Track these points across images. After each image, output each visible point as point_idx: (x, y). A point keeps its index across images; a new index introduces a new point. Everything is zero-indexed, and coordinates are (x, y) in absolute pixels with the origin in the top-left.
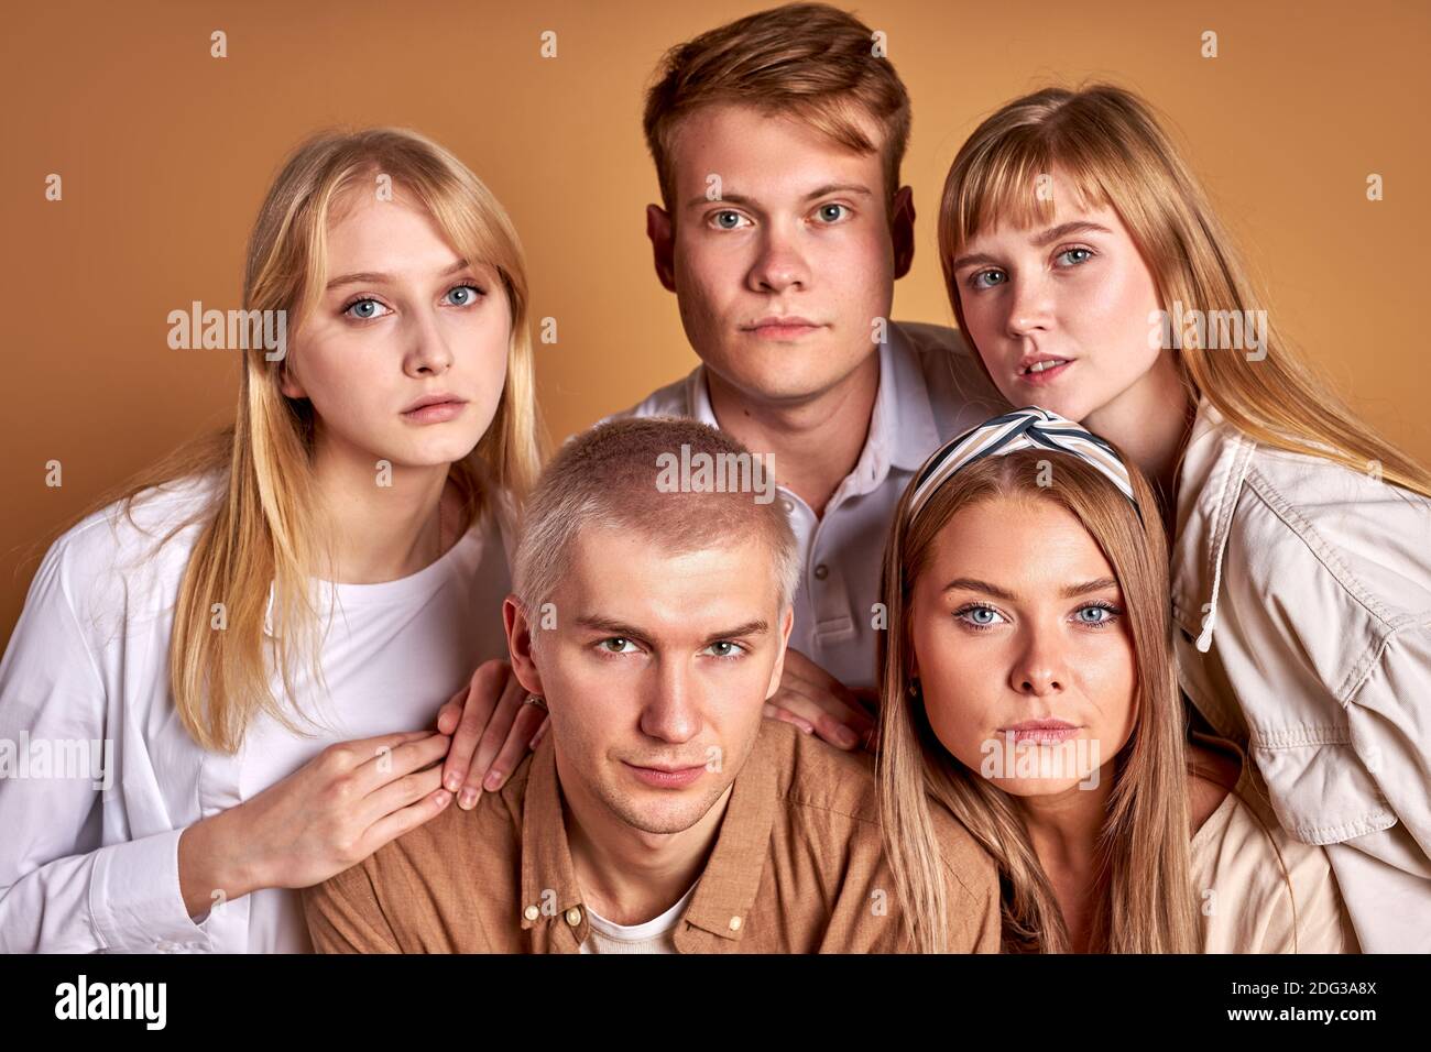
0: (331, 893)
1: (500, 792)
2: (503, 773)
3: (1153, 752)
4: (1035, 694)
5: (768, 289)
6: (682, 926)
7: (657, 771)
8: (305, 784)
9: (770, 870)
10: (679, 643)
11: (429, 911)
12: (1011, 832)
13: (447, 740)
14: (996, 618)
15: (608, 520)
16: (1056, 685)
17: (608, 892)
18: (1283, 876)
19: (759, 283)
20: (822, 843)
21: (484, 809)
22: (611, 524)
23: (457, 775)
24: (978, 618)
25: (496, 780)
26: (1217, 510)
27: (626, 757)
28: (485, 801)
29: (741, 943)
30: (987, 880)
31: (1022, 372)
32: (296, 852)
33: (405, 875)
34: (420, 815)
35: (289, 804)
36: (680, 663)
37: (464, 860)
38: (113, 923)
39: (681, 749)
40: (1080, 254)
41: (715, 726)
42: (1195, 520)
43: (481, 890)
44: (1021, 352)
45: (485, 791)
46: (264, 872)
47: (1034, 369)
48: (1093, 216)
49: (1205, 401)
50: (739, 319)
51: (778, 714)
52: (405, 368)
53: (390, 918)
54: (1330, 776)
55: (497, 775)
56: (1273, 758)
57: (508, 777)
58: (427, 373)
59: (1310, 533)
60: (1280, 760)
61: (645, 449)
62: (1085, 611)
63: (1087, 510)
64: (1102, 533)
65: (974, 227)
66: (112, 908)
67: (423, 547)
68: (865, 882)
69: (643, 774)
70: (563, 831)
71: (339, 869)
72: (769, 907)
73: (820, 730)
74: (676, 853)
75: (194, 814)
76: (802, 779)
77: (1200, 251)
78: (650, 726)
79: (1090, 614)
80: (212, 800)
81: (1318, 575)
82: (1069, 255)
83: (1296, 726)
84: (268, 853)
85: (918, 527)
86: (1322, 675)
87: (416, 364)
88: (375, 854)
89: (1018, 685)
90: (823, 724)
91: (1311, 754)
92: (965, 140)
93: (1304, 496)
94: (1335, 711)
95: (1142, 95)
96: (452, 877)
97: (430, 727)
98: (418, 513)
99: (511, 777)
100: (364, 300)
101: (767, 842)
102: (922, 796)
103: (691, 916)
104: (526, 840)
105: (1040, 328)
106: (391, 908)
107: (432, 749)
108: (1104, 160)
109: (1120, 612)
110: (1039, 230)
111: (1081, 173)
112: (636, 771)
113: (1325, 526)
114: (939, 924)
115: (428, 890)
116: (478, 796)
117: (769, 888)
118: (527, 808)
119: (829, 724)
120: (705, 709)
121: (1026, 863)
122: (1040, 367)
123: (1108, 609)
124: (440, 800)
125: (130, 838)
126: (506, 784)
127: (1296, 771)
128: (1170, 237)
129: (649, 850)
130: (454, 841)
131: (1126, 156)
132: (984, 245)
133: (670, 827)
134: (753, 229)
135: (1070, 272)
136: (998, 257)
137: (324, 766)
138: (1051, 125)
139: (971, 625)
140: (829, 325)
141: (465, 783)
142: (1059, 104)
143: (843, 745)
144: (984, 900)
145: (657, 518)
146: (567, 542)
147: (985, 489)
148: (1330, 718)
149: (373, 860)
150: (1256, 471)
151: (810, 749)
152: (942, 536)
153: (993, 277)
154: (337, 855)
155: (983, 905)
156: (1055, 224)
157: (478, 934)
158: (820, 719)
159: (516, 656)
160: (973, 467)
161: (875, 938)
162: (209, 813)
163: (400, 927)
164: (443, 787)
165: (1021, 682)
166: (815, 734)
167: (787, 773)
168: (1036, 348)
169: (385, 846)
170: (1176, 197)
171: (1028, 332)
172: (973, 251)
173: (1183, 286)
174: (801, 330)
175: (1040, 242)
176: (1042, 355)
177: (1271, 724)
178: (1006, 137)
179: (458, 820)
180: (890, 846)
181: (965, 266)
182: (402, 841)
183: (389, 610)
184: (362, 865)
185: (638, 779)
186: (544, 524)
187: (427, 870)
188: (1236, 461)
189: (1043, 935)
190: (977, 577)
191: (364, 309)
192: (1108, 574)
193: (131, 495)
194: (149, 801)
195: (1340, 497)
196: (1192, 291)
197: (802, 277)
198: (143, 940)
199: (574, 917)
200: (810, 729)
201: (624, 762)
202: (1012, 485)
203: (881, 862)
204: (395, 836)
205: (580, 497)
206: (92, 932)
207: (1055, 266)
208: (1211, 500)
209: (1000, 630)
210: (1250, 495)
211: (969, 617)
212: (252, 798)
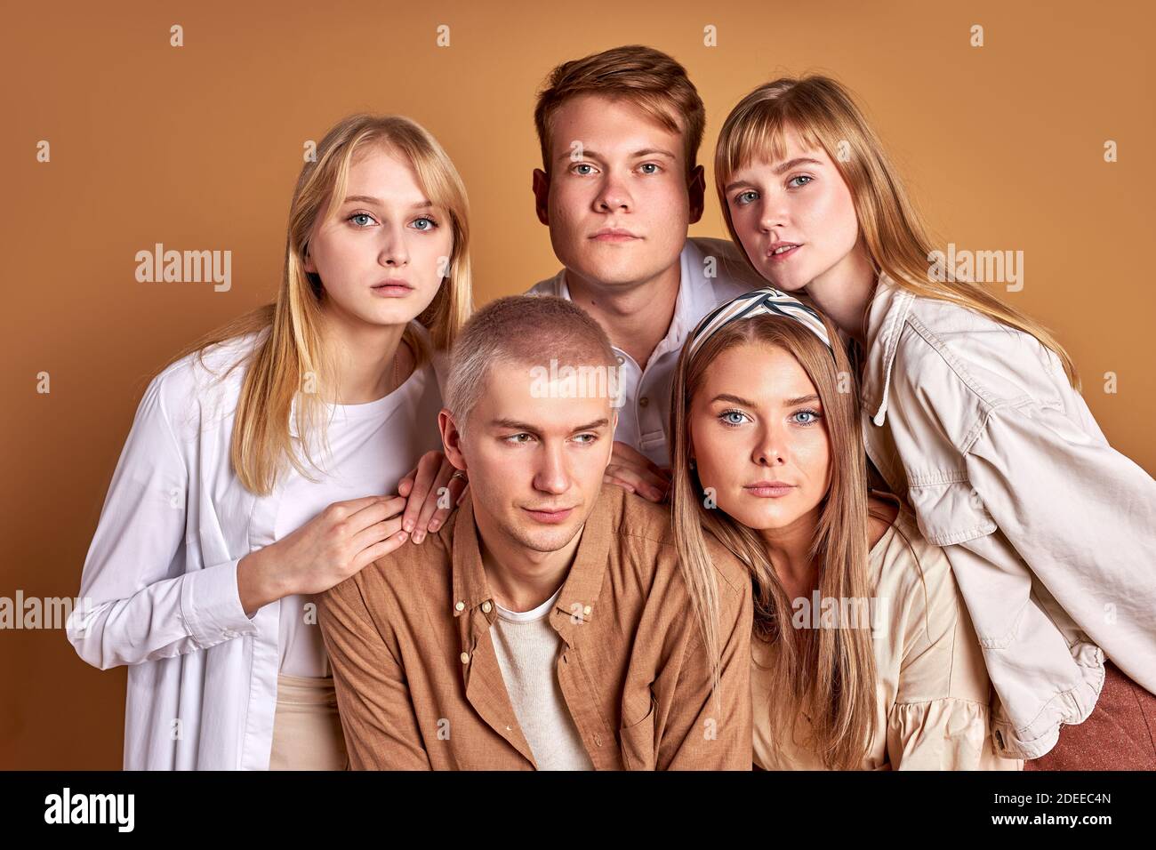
0: (333, 596)
1: (438, 532)
2: (440, 521)
3: (841, 502)
4: (768, 465)
5: (607, 209)
6: (555, 612)
7: (544, 512)
8: (317, 528)
9: (608, 577)
10: (557, 434)
11: (396, 607)
12: (757, 552)
13: (404, 501)
14: (744, 419)
15: (510, 360)
16: (780, 460)
17: (508, 594)
18: (921, 575)
19: (601, 206)
20: (640, 559)
21: (428, 543)
22: (512, 363)
23: (411, 522)
24: (733, 420)
25: (436, 525)
26: (889, 339)
27: (525, 505)
28: (429, 538)
29: (591, 623)
30: (743, 579)
31: (770, 254)
32: (312, 571)
33: (380, 584)
34: (388, 547)
35: (306, 542)
36: (556, 446)
37: (416, 575)
38: (197, 620)
39: (559, 498)
40: (803, 180)
41: (578, 484)
42: (876, 346)
43: (428, 593)
44: (770, 241)
45: (428, 532)
46: (293, 584)
47: (777, 252)
48: (811, 154)
49: (883, 273)
50: (588, 231)
51: (613, 480)
52: (379, 261)
53: (371, 611)
54: (956, 501)
55: (436, 522)
56: (921, 492)
57: (443, 523)
58: (392, 264)
59: (944, 350)
60: (926, 494)
61: (529, 315)
62: (799, 415)
63: (800, 352)
64: (810, 367)
65: (737, 164)
66: (196, 609)
67: (384, 381)
68: (667, 582)
69: (536, 515)
70: (479, 554)
71: (339, 580)
72: (608, 601)
73: (639, 490)
74: (551, 566)
75: (245, 551)
76: (627, 519)
77: (879, 178)
78: (540, 486)
79: (802, 417)
80: (257, 540)
81: (948, 374)
82: (798, 181)
83: (935, 472)
84: (294, 572)
85: (695, 362)
86: (950, 436)
87: (386, 258)
88: (361, 571)
89: (757, 460)
90: (641, 487)
91: (945, 489)
92: (730, 111)
93: (942, 327)
94: (959, 461)
95: (843, 82)
96: (409, 585)
97: (394, 493)
98: (382, 359)
99: (446, 523)
100: (362, 215)
101: (606, 560)
102: (699, 530)
103: (560, 605)
104: (455, 562)
105: (780, 225)
106: (372, 606)
107: (396, 506)
108: (818, 122)
109: (821, 416)
110: (777, 164)
111: (803, 128)
112: (531, 513)
113: (953, 346)
114: (714, 607)
115: (394, 593)
116: (425, 535)
117: (608, 588)
118: (455, 542)
119: (645, 486)
120: (573, 473)
121: (767, 571)
122: (781, 250)
123: (813, 414)
124: (401, 538)
125: (203, 567)
126: (442, 528)
127: (936, 500)
128: (860, 169)
129: (535, 564)
130: (411, 563)
131: (831, 118)
132: (744, 175)
133: (552, 548)
134: (599, 175)
135: (799, 190)
136: (753, 183)
137: (329, 516)
138: (783, 99)
139: (728, 424)
140: (643, 238)
141: (416, 528)
142: (789, 87)
143: (653, 499)
144: (742, 592)
145: (541, 358)
146: (483, 374)
147: (738, 339)
148: (956, 463)
149: (359, 575)
150: (913, 314)
151: (632, 503)
152: (711, 367)
153: (750, 197)
154: (339, 571)
155: (741, 595)
156: (787, 160)
157: (426, 621)
158: (640, 484)
159: (449, 447)
160: (730, 325)
161: (673, 616)
162: (255, 549)
163: (378, 616)
164: (402, 530)
165: (758, 458)
166: (636, 493)
167: (618, 517)
168: (778, 238)
169: (367, 566)
170: (863, 143)
171: (773, 228)
172: (737, 180)
173: (868, 199)
174: (625, 238)
175: (779, 172)
176: (782, 242)
177: (920, 470)
178: (755, 106)
179: (412, 549)
180: (682, 559)
181: (732, 189)
182: (377, 563)
183: (366, 421)
184: (353, 578)
185: (532, 518)
186: (467, 364)
187: (394, 582)
188: (901, 309)
189: (777, 617)
190: (732, 394)
191: (362, 220)
192: (813, 392)
193: (202, 348)
194: (216, 542)
195: (963, 329)
196: (874, 203)
197: (628, 203)
198: (215, 630)
199: (487, 607)
200: (633, 490)
201: (523, 508)
202: (755, 336)
203: (676, 569)
204: (373, 560)
205: (491, 346)
206: (183, 625)
207: (789, 187)
208: (886, 333)
209: (747, 426)
210: (909, 328)
211: (727, 417)
212: (283, 539)
